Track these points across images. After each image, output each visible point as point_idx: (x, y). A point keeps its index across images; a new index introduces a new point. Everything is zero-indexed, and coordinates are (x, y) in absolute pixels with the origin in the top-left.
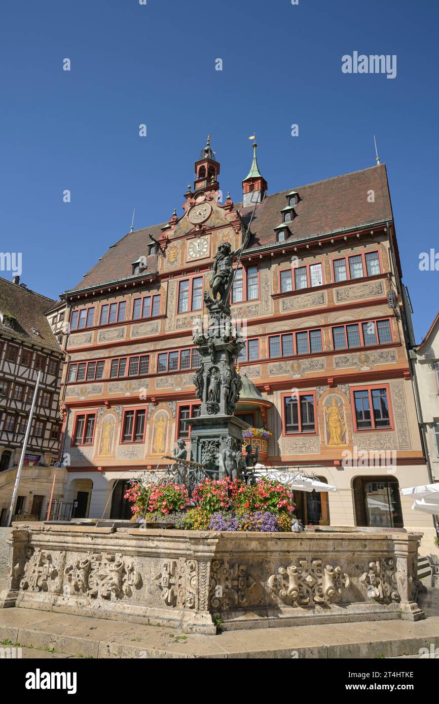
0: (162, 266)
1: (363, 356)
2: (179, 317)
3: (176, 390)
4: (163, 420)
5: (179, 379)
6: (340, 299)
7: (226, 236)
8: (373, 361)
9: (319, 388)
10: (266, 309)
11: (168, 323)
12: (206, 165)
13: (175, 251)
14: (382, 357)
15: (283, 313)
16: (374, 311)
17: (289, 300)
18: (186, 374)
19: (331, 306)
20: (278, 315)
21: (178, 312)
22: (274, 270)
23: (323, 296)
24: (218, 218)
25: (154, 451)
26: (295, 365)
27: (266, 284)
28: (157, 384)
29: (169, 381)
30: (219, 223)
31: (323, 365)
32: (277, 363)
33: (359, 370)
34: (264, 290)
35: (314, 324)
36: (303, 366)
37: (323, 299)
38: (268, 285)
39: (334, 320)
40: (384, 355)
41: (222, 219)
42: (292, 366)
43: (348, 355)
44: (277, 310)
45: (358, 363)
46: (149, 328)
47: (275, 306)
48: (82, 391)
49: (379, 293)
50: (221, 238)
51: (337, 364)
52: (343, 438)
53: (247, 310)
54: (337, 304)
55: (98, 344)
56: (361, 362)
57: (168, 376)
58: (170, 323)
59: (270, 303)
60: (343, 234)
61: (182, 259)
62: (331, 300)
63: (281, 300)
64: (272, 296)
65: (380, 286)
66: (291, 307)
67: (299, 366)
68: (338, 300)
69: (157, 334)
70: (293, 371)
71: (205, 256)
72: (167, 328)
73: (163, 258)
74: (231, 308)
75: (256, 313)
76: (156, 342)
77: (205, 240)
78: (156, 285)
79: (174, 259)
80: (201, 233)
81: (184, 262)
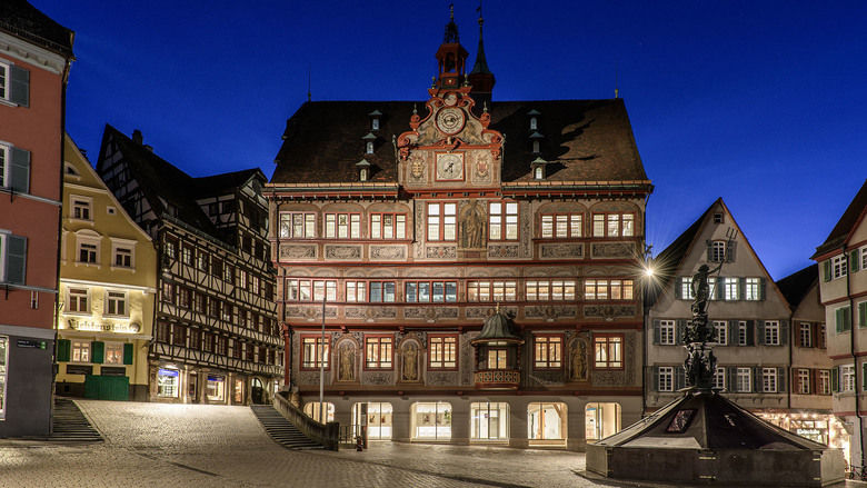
0: (405, 179)
1: (608, 308)
2: (430, 244)
3: (429, 321)
4: (413, 350)
5: (431, 310)
6: (595, 253)
7: (482, 159)
8: (615, 314)
9: (567, 332)
10: (526, 252)
11: (416, 249)
13: (419, 163)
14: (623, 311)
15: (541, 258)
18: (439, 307)
19: (587, 258)
20: (536, 259)
21: (428, 239)
22: (535, 212)
23: (580, 248)
24: (473, 134)
25: (405, 378)
26: (550, 310)
27: (525, 225)
28: (406, 314)
29: (420, 312)
30: (473, 140)
31: (574, 313)
32: (533, 306)
33: (604, 321)
35: (569, 274)
37: (581, 251)
38: (528, 228)
39: (587, 273)
41: (477, 137)
42: (547, 311)
43: (595, 306)
45: (603, 314)
46: (393, 252)
47: (535, 249)
48: (308, 312)
49: (629, 254)
50: (477, 161)
51: (586, 312)
52: (584, 375)
53: (506, 250)
54: (593, 258)
56: (606, 314)
57: (419, 307)
58: (419, 250)
59: (529, 246)
61: (430, 175)
62: (587, 254)
63: (540, 246)
64: (532, 239)
65: (632, 247)
66: (550, 254)
67: (553, 311)
69: (404, 260)
70: (547, 315)
71: (458, 178)
72: (415, 255)
73: (404, 169)
74: (489, 244)
75: (515, 254)
76: (402, 268)
77: (457, 158)
78: (399, 202)
79: (419, 173)
80: (454, 148)
81: (433, 180)
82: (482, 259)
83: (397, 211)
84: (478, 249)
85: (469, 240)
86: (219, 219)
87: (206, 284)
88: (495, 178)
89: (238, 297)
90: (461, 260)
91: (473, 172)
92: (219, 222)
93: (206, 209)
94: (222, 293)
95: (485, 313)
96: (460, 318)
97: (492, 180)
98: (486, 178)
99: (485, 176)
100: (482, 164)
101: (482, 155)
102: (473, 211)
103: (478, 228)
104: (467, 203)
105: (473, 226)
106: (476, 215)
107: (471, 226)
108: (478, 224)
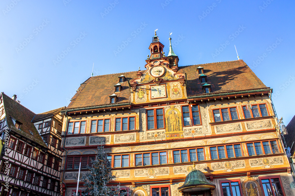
1: (265, 160)
2: (149, 132)
3: (150, 177)
5: (151, 171)
6: (249, 128)
7: (175, 86)
8: (271, 163)
9: (242, 178)
10: (207, 130)
11: (141, 135)
12: (158, 45)
13: (142, 92)
14: (275, 161)
15: (217, 134)
16: (267, 136)
17: (220, 127)
18: (156, 168)
19: (245, 131)
20: (214, 134)
21: (148, 129)
22: (208, 108)
23: (239, 125)
24: (169, 76)
26: (227, 164)
27: (205, 116)
28: (136, 174)
29: (144, 172)
30: (170, 78)
31: (244, 165)
32: (217, 163)
33: (264, 168)
34: (204, 120)
35: (236, 141)
36: (232, 165)
37: (240, 127)
38: (206, 117)
39: (247, 139)
40: (277, 160)
41: (172, 77)
42: (226, 165)
43: (257, 159)
44: (214, 132)
45: (263, 164)
46: (128, 138)
47: (212, 129)
49: (269, 126)
50: (172, 87)
51: (251, 164)
53: (195, 131)
54: (248, 130)
55: (90, 145)
56: (264, 163)
57: (143, 169)
58: (142, 135)
59: (208, 127)
60: (247, 93)
61: (148, 97)
62: (244, 128)
63: (215, 126)
64: (210, 123)
65: (269, 122)
66: (222, 131)
67: (230, 165)
68: (248, 128)
69: (134, 142)
70: (226, 167)
71: (163, 96)
72: (141, 138)
73: (134, 95)
74: (184, 128)
75: (201, 132)
76: (133, 147)
77: (162, 88)
78: (131, 111)
79: (142, 96)
80: (160, 83)
81: (149, 99)
82: (181, 137)
84: (178, 132)
85: (172, 127)
86: (42, 131)
87: (27, 163)
88: (183, 94)
89: (44, 170)
90: (169, 138)
91: (171, 93)
92: (42, 132)
93: (37, 127)
94: (35, 168)
95: (186, 169)
96: (170, 174)
97: (182, 95)
98: (178, 95)
99: (178, 94)
100: (176, 88)
101: (175, 85)
102: (173, 111)
103: (177, 120)
104: (169, 108)
105: (174, 120)
106: (175, 113)
107: (172, 120)
108: (177, 118)
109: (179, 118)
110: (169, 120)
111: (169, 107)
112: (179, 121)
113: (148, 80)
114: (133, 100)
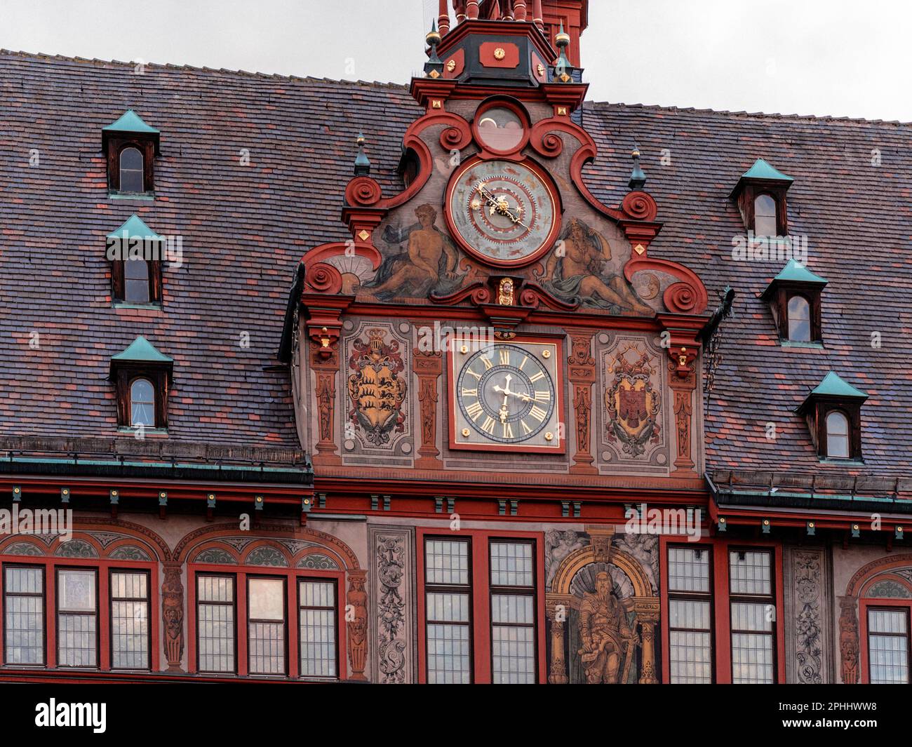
0: (326, 431)
7: (630, 373)
13: (386, 373)
22: (843, 594)
30: (597, 295)
34: (801, 669)
38: (817, 653)
41: (610, 283)
50: (610, 377)
61: (428, 424)
71: (539, 442)
73: (326, 396)
78: (308, 524)
79: (385, 413)
80: (524, 322)
81: (439, 445)
83: (303, 566)
88: (683, 448)
91: (599, 418)
97: (674, 456)
98: (648, 446)
99: (645, 439)
100: (633, 390)
101: (632, 358)
102: (603, 575)
103: (624, 645)
104: (578, 545)
105: (607, 638)
106: (615, 592)
107: (596, 638)
108: (625, 632)
109: (639, 629)
110: (573, 635)
111: (580, 534)
112: (639, 652)
113: (433, 275)
114: (316, 439)
